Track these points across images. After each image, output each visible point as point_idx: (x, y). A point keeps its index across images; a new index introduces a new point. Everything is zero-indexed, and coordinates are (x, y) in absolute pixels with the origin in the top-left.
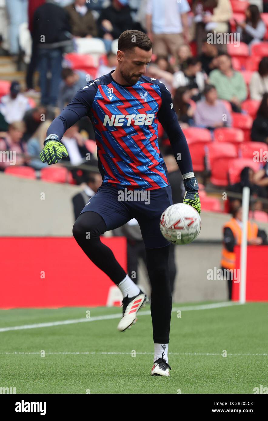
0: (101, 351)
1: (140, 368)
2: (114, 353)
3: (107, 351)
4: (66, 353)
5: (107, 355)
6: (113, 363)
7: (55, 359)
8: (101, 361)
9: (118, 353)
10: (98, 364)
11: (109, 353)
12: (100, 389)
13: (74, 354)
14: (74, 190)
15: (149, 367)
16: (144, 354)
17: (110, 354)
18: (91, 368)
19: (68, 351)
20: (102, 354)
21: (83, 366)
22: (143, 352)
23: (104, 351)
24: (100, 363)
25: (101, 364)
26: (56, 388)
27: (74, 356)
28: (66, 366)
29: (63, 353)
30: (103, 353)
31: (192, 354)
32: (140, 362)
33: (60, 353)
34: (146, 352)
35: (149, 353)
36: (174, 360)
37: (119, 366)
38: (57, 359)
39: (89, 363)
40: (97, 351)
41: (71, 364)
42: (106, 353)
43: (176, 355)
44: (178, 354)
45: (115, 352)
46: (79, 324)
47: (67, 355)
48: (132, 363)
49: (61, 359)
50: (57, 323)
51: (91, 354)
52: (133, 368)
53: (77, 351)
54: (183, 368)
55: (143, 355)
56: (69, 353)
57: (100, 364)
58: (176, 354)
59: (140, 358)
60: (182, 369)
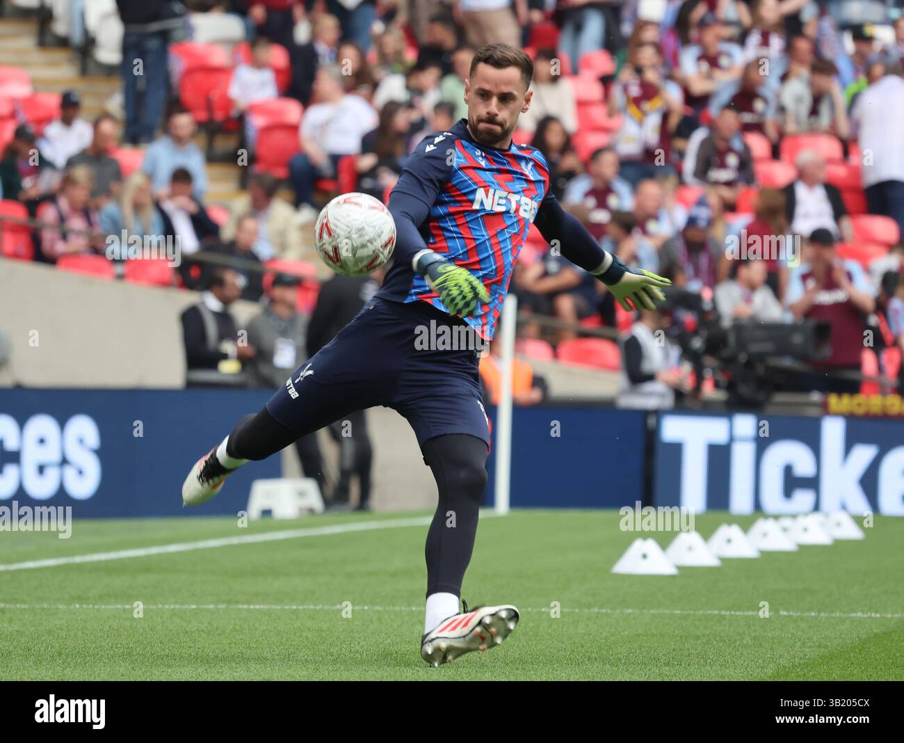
0: (237, 602)
1: (310, 636)
2: (262, 607)
3: (249, 602)
4: (172, 607)
5: (248, 610)
6: (260, 625)
7: (152, 617)
8: (238, 622)
9: (269, 607)
10: (231, 627)
11: (252, 607)
12: (236, 674)
13: (187, 609)
14: (187, 298)
15: (328, 633)
16: (318, 608)
17: (254, 609)
18: (219, 634)
19: (176, 603)
20: (239, 609)
21: (203, 631)
22: (315, 605)
23: (243, 603)
24: (235, 624)
25: (237, 627)
26: (152, 672)
27: (185, 612)
28: (171, 630)
29: (167, 607)
30: (240, 606)
31: (408, 609)
32: (310, 624)
33: (160, 606)
34: (321, 606)
35: (326, 607)
36: (374, 620)
37: (270, 631)
38: (154, 618)
39: (215, 626)
40: (229, 602)
41: (181, 627)
42: (245, 607)
43: (378, 611)
44: (381, 609)
45: (263, 604)
46: (196, 551)
47: (173, 609)
48: (296, 625)
49: (161, 617)
50: (154, 550)
51: (219, 609)
52: (297, 635)
53: (193, 604)
54: (392, 635)
55: (315, 610)
56: (177, 606)
57: (234, 628)
58: (377, 608)
59: (310, 616)
60: (389, 637)
